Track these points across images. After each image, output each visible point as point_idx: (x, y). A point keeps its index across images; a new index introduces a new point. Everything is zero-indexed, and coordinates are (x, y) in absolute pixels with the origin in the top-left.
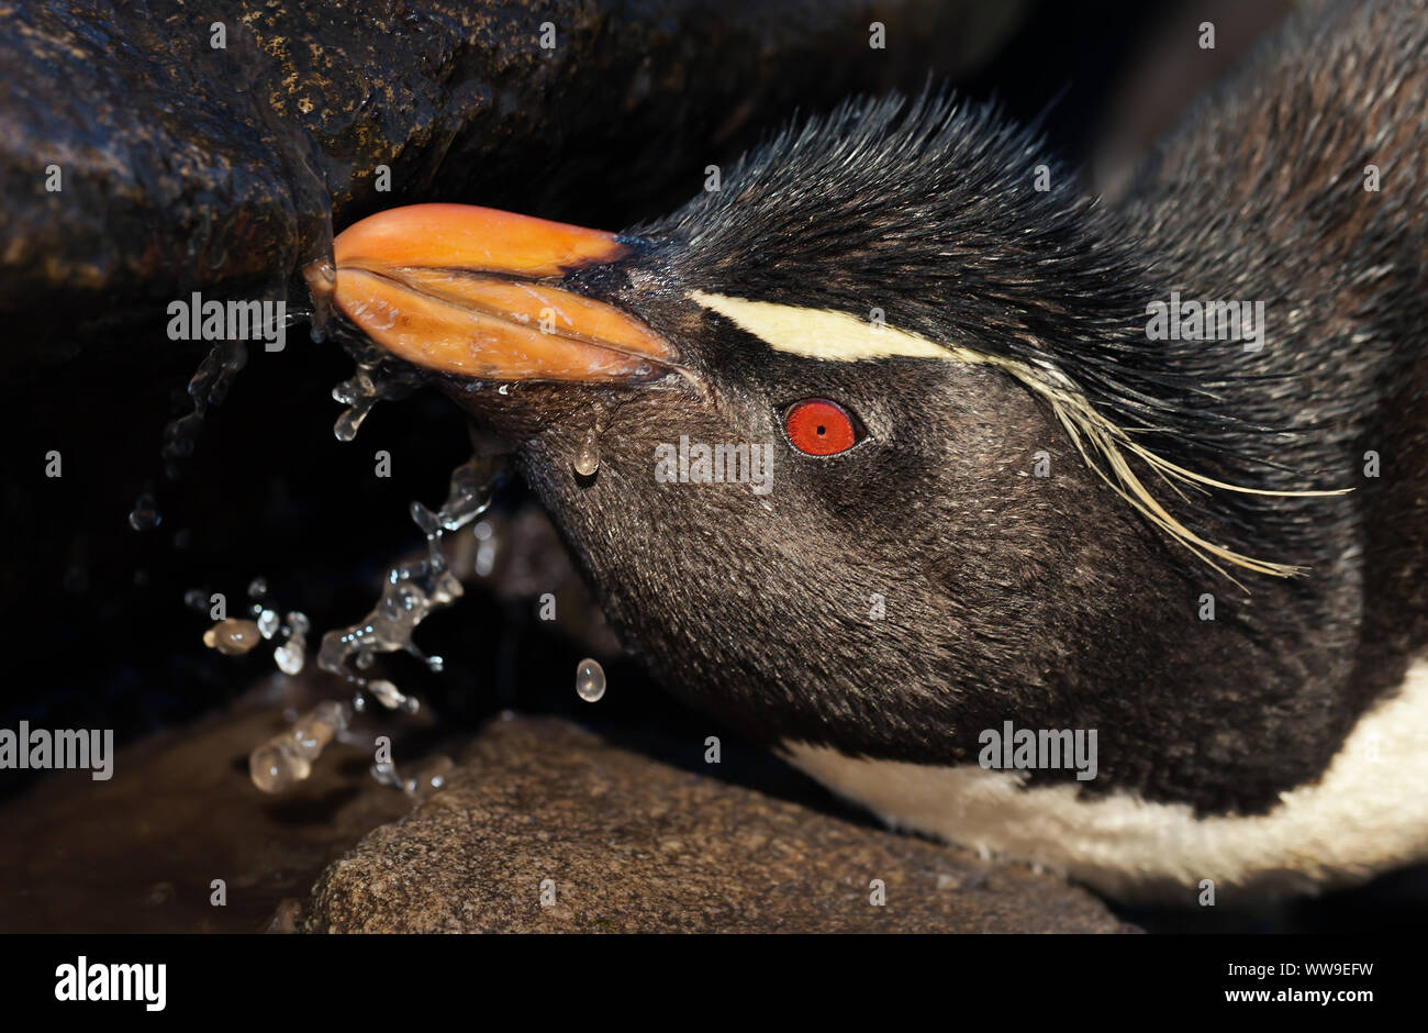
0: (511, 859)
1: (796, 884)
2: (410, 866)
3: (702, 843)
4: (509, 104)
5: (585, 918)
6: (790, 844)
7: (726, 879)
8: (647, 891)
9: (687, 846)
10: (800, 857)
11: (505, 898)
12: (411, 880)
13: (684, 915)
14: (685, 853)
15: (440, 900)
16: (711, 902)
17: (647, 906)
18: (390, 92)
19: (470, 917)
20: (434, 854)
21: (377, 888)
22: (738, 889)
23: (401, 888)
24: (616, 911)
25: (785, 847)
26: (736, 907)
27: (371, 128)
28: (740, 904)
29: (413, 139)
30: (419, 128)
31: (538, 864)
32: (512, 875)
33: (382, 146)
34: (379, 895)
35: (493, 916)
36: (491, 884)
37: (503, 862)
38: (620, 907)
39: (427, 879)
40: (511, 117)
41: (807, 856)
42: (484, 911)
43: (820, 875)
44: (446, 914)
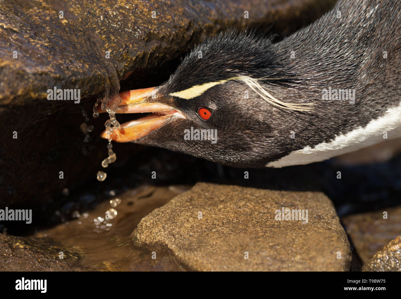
0: (180, 214)
1: (249, 213)
2: (156, 218)
3: (229, 205)
4: (164, 45)
5: (193, 226)
6: (250, 204)
7: (231, 213)
8: (210, 218)
9: (224, 206)
10: (252, 206)
11: (175, 223)
12: (156, 221)
13: (218, 223)
14: (223, 208)
15: (161, 225)
16: (225, 219)
17: (209, 222)
18: (131, 46)
19: (166, 228)
20: (163, 214)
21: (148, 224)
22: (233, 215)
23: (153, 223)
24: (201, 224)
25: (249, 204)
26: (231, 220)
27: (126, 54)
28: (232, 219)
29: (138, 56)
30: (139, 53)
31: (186, 214)
32: (179, 217)
33: (130, 58)
34: (148, 225)
35: (172, 228)
36: (173, 220)
37: (178, 214)
38: (202, 223)
39: (159, 220)
40: (166, 48)
41: (254, 206)
42: (170, 227)
43: (256, 210)
44: (161, 228)
